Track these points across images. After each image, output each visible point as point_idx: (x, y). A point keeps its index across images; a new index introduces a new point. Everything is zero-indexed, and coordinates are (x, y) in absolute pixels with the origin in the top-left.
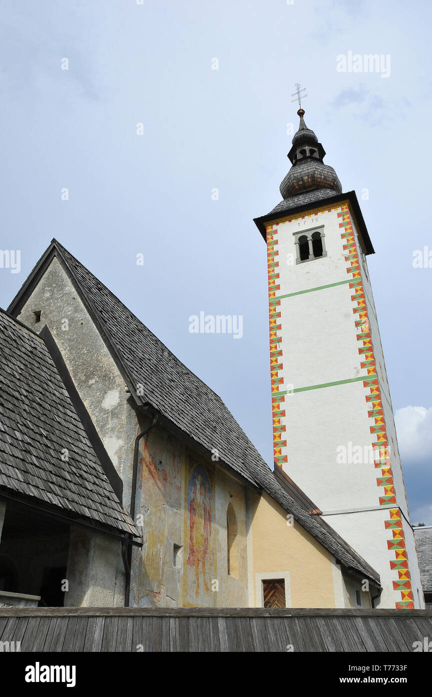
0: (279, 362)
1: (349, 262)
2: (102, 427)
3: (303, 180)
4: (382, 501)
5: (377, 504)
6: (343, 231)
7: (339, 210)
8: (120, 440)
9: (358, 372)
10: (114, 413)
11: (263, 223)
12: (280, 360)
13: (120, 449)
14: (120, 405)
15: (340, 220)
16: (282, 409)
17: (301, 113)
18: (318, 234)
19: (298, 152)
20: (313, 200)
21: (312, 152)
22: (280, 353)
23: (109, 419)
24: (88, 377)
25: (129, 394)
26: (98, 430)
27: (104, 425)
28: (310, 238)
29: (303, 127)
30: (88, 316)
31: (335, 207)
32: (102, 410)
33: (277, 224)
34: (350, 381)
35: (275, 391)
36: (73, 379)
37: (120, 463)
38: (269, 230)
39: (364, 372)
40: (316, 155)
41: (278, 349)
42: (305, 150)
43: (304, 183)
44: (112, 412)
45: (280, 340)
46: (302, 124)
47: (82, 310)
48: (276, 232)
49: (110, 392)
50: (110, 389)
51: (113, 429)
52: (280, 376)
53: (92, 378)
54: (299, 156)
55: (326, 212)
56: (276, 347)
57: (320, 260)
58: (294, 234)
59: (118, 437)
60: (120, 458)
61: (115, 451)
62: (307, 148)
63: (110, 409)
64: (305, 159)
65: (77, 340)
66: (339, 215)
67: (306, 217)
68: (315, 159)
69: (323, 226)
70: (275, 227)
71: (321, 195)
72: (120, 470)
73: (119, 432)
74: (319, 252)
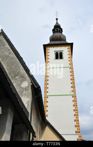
0: (47, 87)
1: (70, 62)
2: (21, 93)
3: (57, 37)
4: (76, 132)
5: (75, 133)
6: (68, 53)
7: (68, 47)
8: (28, 99)
9: (71, 93)
10: (26, 89)
11: (45, 47)
12: (48, 86)
13: (28, 102)
14: (28, 86)
15: (68, 50)
16: (47, 100)
17: (57, 19)
18: (62, 52)
19: (56, 29)
20: (61, 43)
21: (60, 30)
22: (48, 84)
23: (24, 91)
24: (15, 76)
25: (32, 84)
26: (19, 94)
27: (22, 93)
28: (59, 53)
29: (57, 23)
30: (15, 56)
31: (67, 46)
32: (21, 87)
33: (50, 47)
34: (68, 95)
35: (46, 95)
36: (9, 76)
37: (28, 106)
38: (47, 49)
39: (72, 93)
40: (61, 31)
41: (47, 83)
42: (58, 30)
43: (57, 38)
44: (25, 88)
45: (48, 80)
46: (57, 22)
47: (12, 54)
48: (49, 49)
49: (24, 82)
50: (24, 81)
51: (25, 94)
52: (47, 91)
53: (17, 76)
54: (56, 31)
55: (64, 47)
56: (47, 82)
57: (61, 60)
58: (54, 51)
59: (28, 98)
60: (28, 105)
61: (26, 102)
62: (59, 29)
63: (24, 87)
64: (57, 32)
65: (10, 63)
66: (68, 49)
67: (58, 47)
68: (60, 32)
69: (63, 51)
70: (49, 48)
71: (63, 42)
72: (28, 109)
73: (28, 95)
74: (61, 57)
